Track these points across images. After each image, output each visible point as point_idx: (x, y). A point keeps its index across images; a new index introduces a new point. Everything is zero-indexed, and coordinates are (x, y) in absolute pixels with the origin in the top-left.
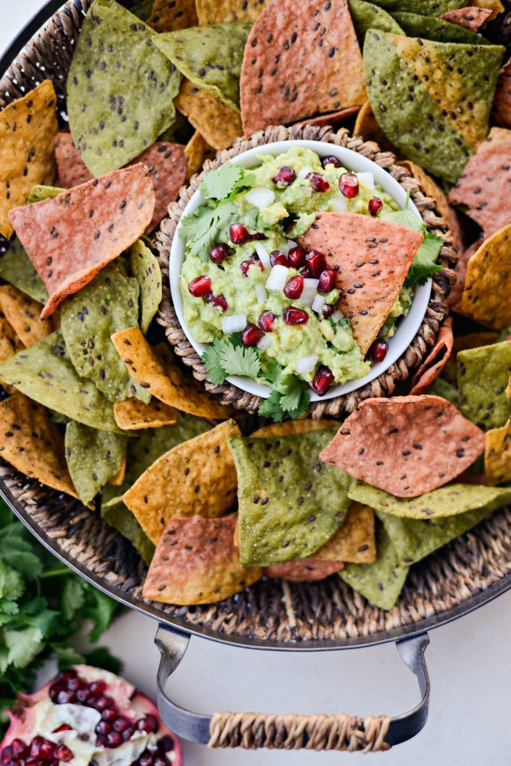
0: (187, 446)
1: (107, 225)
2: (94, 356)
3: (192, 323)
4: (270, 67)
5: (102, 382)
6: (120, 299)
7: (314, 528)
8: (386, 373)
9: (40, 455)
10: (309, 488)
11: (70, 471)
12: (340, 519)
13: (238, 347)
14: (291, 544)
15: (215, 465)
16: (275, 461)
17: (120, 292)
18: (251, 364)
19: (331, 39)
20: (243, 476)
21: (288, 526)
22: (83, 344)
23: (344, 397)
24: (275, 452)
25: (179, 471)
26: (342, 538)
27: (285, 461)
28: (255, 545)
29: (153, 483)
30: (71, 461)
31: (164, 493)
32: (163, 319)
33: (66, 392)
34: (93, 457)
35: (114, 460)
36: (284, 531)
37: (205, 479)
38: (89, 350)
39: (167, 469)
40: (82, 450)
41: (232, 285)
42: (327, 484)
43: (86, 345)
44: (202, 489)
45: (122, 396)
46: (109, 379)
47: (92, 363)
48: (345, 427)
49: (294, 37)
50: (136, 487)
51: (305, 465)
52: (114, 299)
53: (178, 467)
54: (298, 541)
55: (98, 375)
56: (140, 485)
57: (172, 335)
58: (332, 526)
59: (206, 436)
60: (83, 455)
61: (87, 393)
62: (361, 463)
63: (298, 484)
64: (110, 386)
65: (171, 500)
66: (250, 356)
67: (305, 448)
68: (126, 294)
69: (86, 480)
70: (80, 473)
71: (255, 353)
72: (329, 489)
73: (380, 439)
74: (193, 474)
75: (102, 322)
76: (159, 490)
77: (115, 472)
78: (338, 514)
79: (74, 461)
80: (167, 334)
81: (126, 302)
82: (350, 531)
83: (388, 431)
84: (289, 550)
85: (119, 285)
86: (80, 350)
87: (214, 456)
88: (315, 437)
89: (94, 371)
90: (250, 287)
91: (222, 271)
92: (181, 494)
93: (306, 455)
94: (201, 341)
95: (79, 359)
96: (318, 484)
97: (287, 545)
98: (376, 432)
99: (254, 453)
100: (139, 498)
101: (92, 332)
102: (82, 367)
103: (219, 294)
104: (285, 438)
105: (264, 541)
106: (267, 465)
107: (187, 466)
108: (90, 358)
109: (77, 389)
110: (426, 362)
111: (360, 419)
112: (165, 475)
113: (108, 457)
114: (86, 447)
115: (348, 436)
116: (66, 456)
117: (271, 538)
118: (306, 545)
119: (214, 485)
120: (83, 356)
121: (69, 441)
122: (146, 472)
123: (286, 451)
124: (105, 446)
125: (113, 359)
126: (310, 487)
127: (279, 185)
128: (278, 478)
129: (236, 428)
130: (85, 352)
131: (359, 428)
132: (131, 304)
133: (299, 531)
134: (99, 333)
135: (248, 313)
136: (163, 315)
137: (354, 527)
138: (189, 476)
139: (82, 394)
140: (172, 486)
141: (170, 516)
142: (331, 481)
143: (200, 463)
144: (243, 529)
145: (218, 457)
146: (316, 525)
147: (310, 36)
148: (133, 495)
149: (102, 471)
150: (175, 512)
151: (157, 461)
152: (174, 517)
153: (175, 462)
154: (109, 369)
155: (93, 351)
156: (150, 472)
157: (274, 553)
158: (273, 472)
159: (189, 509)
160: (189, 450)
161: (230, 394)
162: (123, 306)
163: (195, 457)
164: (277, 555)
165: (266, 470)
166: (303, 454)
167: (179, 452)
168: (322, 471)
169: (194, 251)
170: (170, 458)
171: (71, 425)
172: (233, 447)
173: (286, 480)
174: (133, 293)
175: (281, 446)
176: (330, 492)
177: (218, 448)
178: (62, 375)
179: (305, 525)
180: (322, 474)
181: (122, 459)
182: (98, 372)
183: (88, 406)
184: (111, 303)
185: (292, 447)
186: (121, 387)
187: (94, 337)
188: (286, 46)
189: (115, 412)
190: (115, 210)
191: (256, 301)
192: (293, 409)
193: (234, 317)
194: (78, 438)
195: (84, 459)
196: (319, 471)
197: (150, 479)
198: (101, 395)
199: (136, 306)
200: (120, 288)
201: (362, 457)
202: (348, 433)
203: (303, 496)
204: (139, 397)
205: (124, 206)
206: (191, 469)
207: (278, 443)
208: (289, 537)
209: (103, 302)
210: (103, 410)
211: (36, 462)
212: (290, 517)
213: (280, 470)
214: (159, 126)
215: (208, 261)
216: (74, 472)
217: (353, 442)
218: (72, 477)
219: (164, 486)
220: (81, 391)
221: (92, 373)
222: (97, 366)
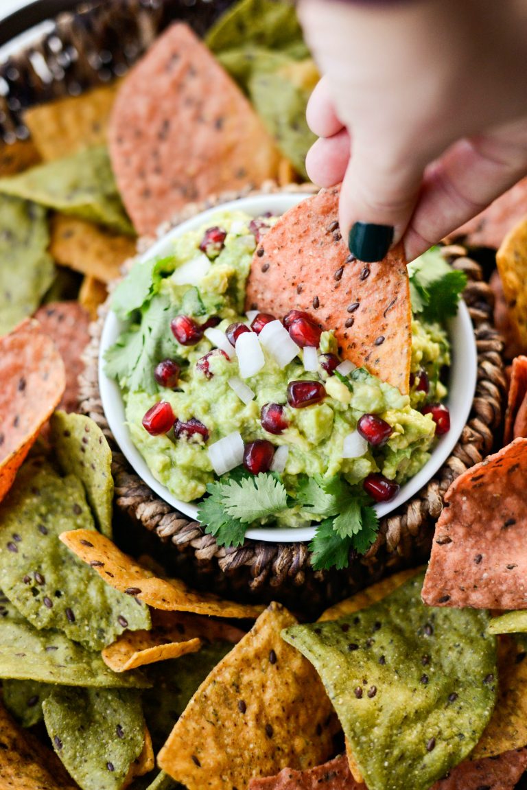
0: (226, 666)
1: (10, 419)
2: (48, 593)
3: (166, 473)
4: (151, 164)
5: (73, 627)
6: (60, 509)
7: (461, 708)
8: (462, 442)
9: (17, 769)
10: (427, 661)
11: (69, 768)
12: (494, 683)
13: (244, 481)
14: (438, 742)
15: (278, 682)
16: (362, 641)
17: (57, 501)
18: (270, 493)
19: (212, 108)
20: (324, 666)
21: (421, 715)
22: (27, 581)
23: (420, 495)
24: (357, 631)
25: (231, 709)
26: (510, 714)
27: (376, 637)
28: (386, 764)
29: (198, 734)
30: (65, 755)
31: (221, 747)
32: (126, 496)
33: (24, 655)
34: (97, 740)
35: (131, 735)
36: (419, 725)
37: (275, 711)
38: (39, 588)
39: (211, 709)
40: (77, 733)
41: (200, 400)
42: (451, 645)
43: (33, 583)
44: (276, 728)
45: (110, 638)
46: (82, 619)
47: (51, 605)
48: (441, 534)
49: (166, 124)
50: (174, 741)
51: (407, 635)
52: (51, 511)
53: (226, 702)
54: (446, 734)
55: (64, 618)
56: (179, 739)
57: (145, 511)
58: (486, 697)
59: (248, 640)
60: (82, 741)
61: (57, 648)
62: (485, 575)
63: (411, 660)
64: (87, 628)
65: (236, 756)
66: (265, 483)
67: (397, 612)
68: (66, 499)
69: (98, 774)
70: (86, 768)
71: (270, 476)
72: (458, 649)
73: (495, 538)
74: (253, 708)
75: (44, 543)
76: (210, 742)
77: (138, 751)
78: (487, 678)
79: (70, 753)
80: (138, 517)
81: (70, 511)
82: (515, 701)
83: (502, 524)
84: (440, 751)
85: (53, 492)
86: (27, 590)
87: (271, 669)
88: (405, 594)
89: (55, 614)
90: (223, 388)
91: (180, 394)
92: (248, 743)
93: (402, 620)
94: (189, 499)
95: (28, 603)
96: (438, 651)
97: (433, 746)
98: (486, 530)
99: (326, 637)
100: (184, 758)
101: (34, 562)
102: (37, 614)
103: (188, 417)
104: (362, 611)
105: (396, 752)
106: (353, 647)
107: (240, 698)
108: (45, 598)
109: (39, 648)
110: (510, 403)
111: (455, 518)
112: (212, 718)
113: (120, 733)
114: (82, 729)
115: (450, 545)
116: (56, 751)
117: (405, 742)
118: (461, 735)
119: (292, 718)
120: (32, 600)
121: (53, 725)
122: (180, 720)
123: (372, 624)
124: (109, 719)
125: (79, 590)
126: (429, 658)
127: (211, 251)
128: (378, 660)
129: (286, 614)
130: (35, 592)
131: (461, 531)
132: (78, 511)
133: (441, 720)
134: (45, 559)
135: (238, 424)
136: (124, 490)
137: (519, 694)
138: (248, 712)
139: (51, 652)
140: (229, 735)
141: (245, 783)
142: (456, 638)
143: (255, 685)
144: (358, 743)
145: (278, 668)
146: (462, 704)
147: (185, 115)
148: (173, 755)
149: (118, 755)
150: (251, 775)
151: (192, 702)
152: (251, 781)
153: (217, 694)
154: (77, 605)
155: (46, 587)
156: (186, 718)
157: (419, 767)
158: (367, 653)
159: (268, 766)
160: (232, 670)
161: (259, 558)
162: (67, 517)
163: (246, 678)
164: (424, 767)
165: (355, 653)
166: (398, 621)
167: (219, 679)
168: (435, 632)
169: (134, 387)
170: (208, 692)
171: (49, 702)
172: (293, 637)
173: (389, 659)
174: (76, 495)
175: (362, 622)
176: (461, 653)
177: (273, 652)
178: (11, 637)
179: (446, 707)
180: (437, 636)
181: (142, 729)
182: (62, 614)
183: (63, 663)
184: (50, 517)
185: (378, 619)
186: (103, 624)
187: (40, 567)
188: (161, 137)
189: (105, 660)
190: (13, 395)
191: (242, 404)
192: (356, 532)
193: (223, 440)
194: (64, 717)
195: (84, 745)
196: (431, 633)
197: (190, 728)
198: (78, 645)
199: (86, 509)
200: (56, 495)
201: (483, 567)
202: (448, 541)
203: (425, 672)
204: (133, 628)
205: (23, 386)
206: (247, 701)
207: (357, 621)
208: (431, 732)
209: (37, 519)
210: (89, 664)
211: (15, 779)
212: (419, 701)
213: (376, 650)
214: (37, 285)
215: (158, 391)
216: (75, 768)
217: (460, 550)
218: (75, 777)
219: (217, 737)
220: (46, 649)
221: (54, 619)
222: (58, 606)
